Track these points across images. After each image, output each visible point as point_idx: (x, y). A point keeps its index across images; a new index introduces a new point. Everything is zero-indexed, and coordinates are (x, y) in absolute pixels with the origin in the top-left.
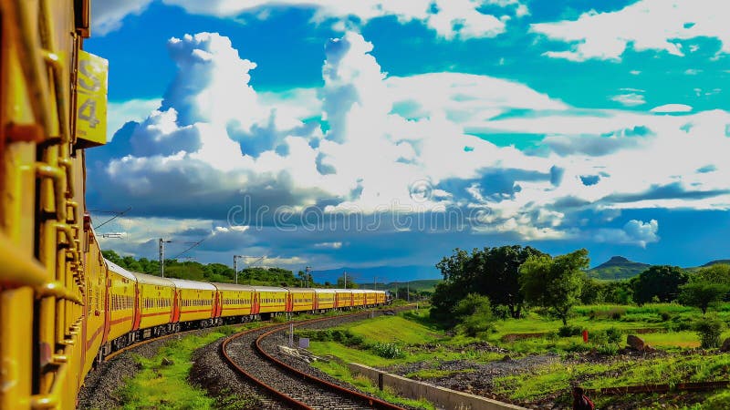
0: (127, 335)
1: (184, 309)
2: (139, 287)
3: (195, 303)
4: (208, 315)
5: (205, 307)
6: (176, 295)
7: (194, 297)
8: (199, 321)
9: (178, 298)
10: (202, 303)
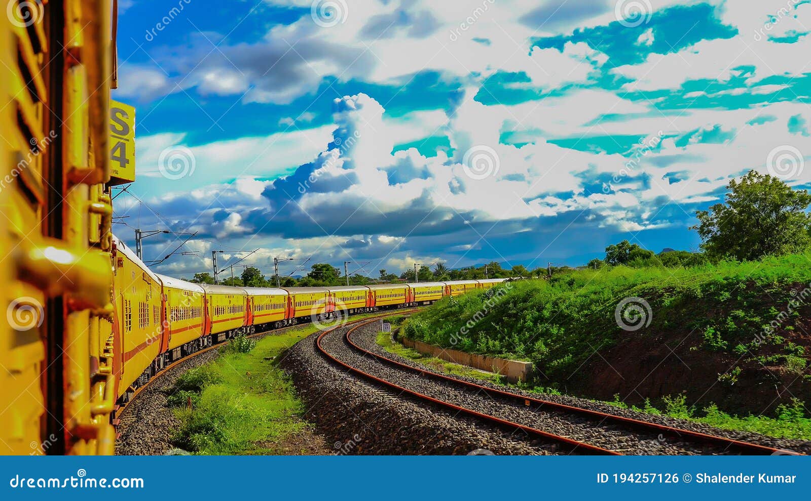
0: (198, 340)
1: (256, 313)
2: (208, 297)
3: (268, 307)
4: (281, 317)
5: (277, 310)
6: (248, 301)
7: (266, 302)
8: (274, 323)
9: (251, 303)
10: (275, 306)
